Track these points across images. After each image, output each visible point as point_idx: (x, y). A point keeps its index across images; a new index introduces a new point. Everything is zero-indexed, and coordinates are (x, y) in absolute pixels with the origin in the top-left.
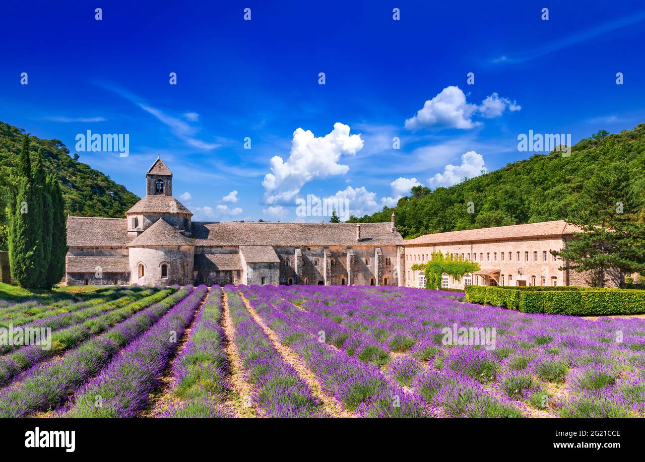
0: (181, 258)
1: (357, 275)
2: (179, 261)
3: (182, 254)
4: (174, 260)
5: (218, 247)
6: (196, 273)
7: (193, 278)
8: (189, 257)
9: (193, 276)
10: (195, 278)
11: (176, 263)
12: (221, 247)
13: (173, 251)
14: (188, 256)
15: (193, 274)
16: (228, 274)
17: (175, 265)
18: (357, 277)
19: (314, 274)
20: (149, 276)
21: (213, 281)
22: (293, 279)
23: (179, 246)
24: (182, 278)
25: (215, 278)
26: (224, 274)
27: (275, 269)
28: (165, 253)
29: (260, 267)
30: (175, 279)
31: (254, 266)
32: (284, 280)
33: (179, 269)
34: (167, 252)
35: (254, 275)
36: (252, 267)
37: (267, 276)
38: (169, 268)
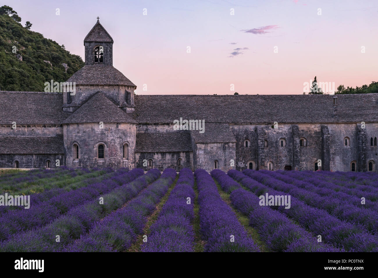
0: (120, 138)
1: (333, 158)
2: (118, 141)
3: (121, 133)
4: (112, 139)
5: (164, 124)
6: (138, 155)
7: (135, 161)
8: (130, 137)
9: (135, 158)
10: (137, 161)
11: (115, 143)
12: (168, 124)
13: (111, 129)
14: (129, 135)
15: (135, 157)
16: (176, 156)
17: (113, 145)
18: (333, 161)
19: (280, 157)
20: (85, 159)
21: (158, 164)
22: (253, 163)
23: (118, 123)
24: (122, 161)
25: (160, 160)
26: (171, 156)
27: (231, 151)
28: (102, 132)
29: (212, 148)
30: (114, 162)
31: (205, 147)
32: (242, 164)
33: (117, 151)
34: (103, 130)
35: (205, 158)
36: (203, 148)
37: (221, 159)
38: (106, 149)
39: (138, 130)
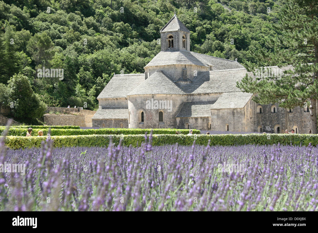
5: (205, 94)
6: (178, 120)
7: (176, 124)
11: (151, 110)
12: (208, 94)
16: (205, 120)
17: (149, 112)
19: (305, 122)
21: (192, 127)
23: (153, 94)
24: (157, 124)
25: (194, 124)
26: (202, 120)
27: (239, 116)
28: (142, 101)
29: (224, 113)
30: (150, 125)
31: (217, 113)
32: (269, 128)
33: (153, 116)
34: (142, 100)
35: (218, 122)
36: (216, 114)
37: (231, 123)
38: (145, 114)
39: (187, 100)
